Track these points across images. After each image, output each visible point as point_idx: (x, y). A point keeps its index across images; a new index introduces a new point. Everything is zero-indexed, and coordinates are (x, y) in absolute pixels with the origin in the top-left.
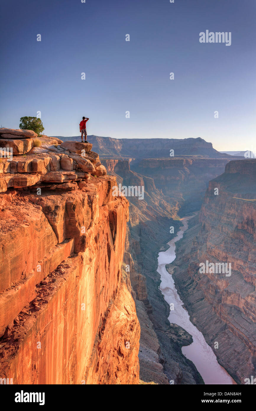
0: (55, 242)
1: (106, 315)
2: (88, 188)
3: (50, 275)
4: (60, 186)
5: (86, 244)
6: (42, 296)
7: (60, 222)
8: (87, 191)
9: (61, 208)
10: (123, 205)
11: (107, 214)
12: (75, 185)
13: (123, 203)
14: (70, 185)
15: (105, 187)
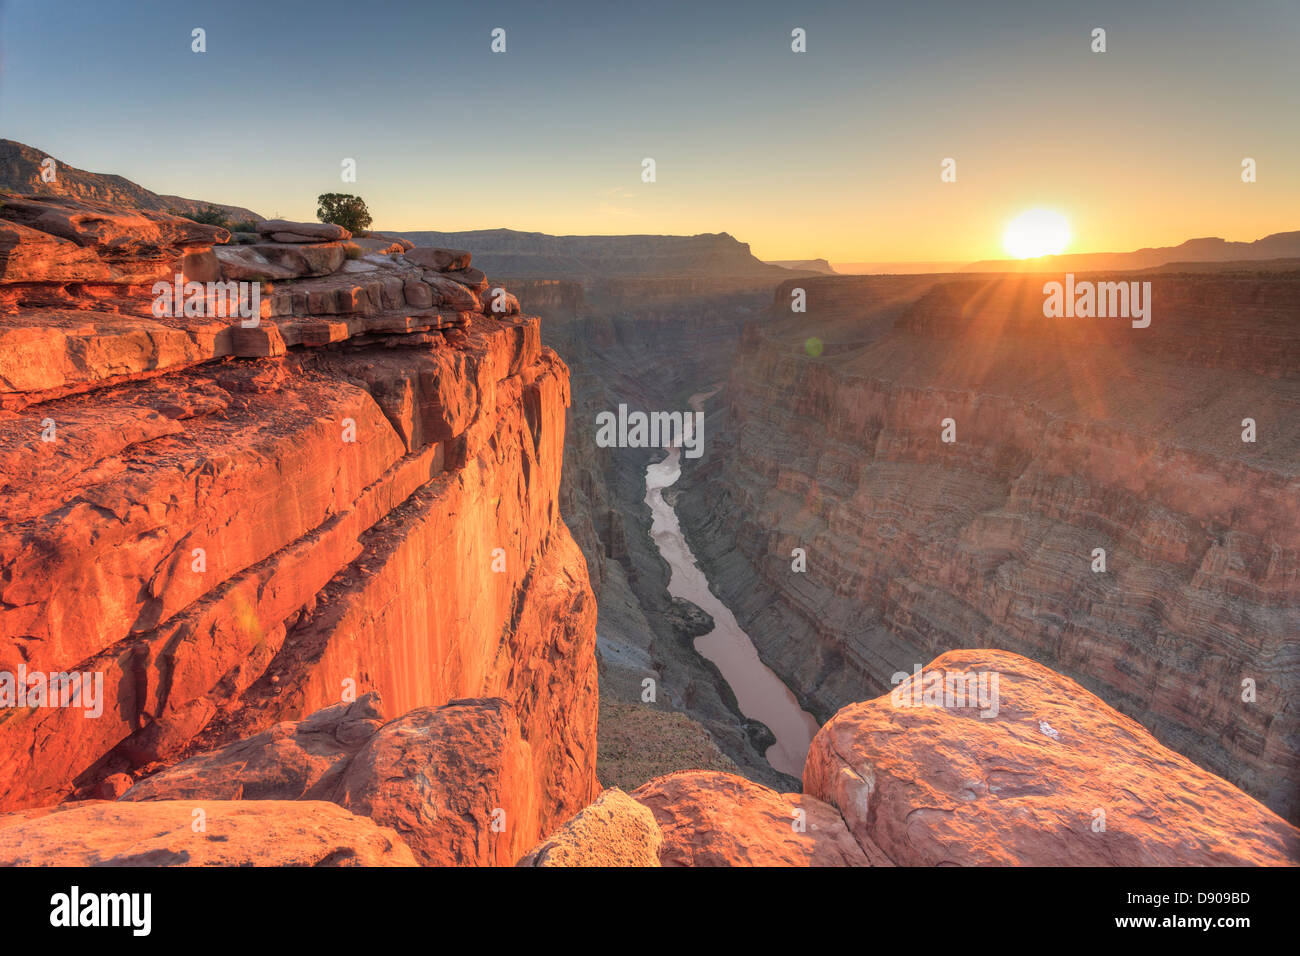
0: (398, 451)
1: (526, 584)
2: (469, 341)
3: (393, 513)
4: (404, 341)
5: (468, 452)
6: (374, 552)
7: (406, 413)
8: (466, 349)
9: (408, 383)
10: (554, 374)
11: (518, 393)
12: (440, 338)
13: (555, 371)
14: (426, 338)
15: (511, 340)
